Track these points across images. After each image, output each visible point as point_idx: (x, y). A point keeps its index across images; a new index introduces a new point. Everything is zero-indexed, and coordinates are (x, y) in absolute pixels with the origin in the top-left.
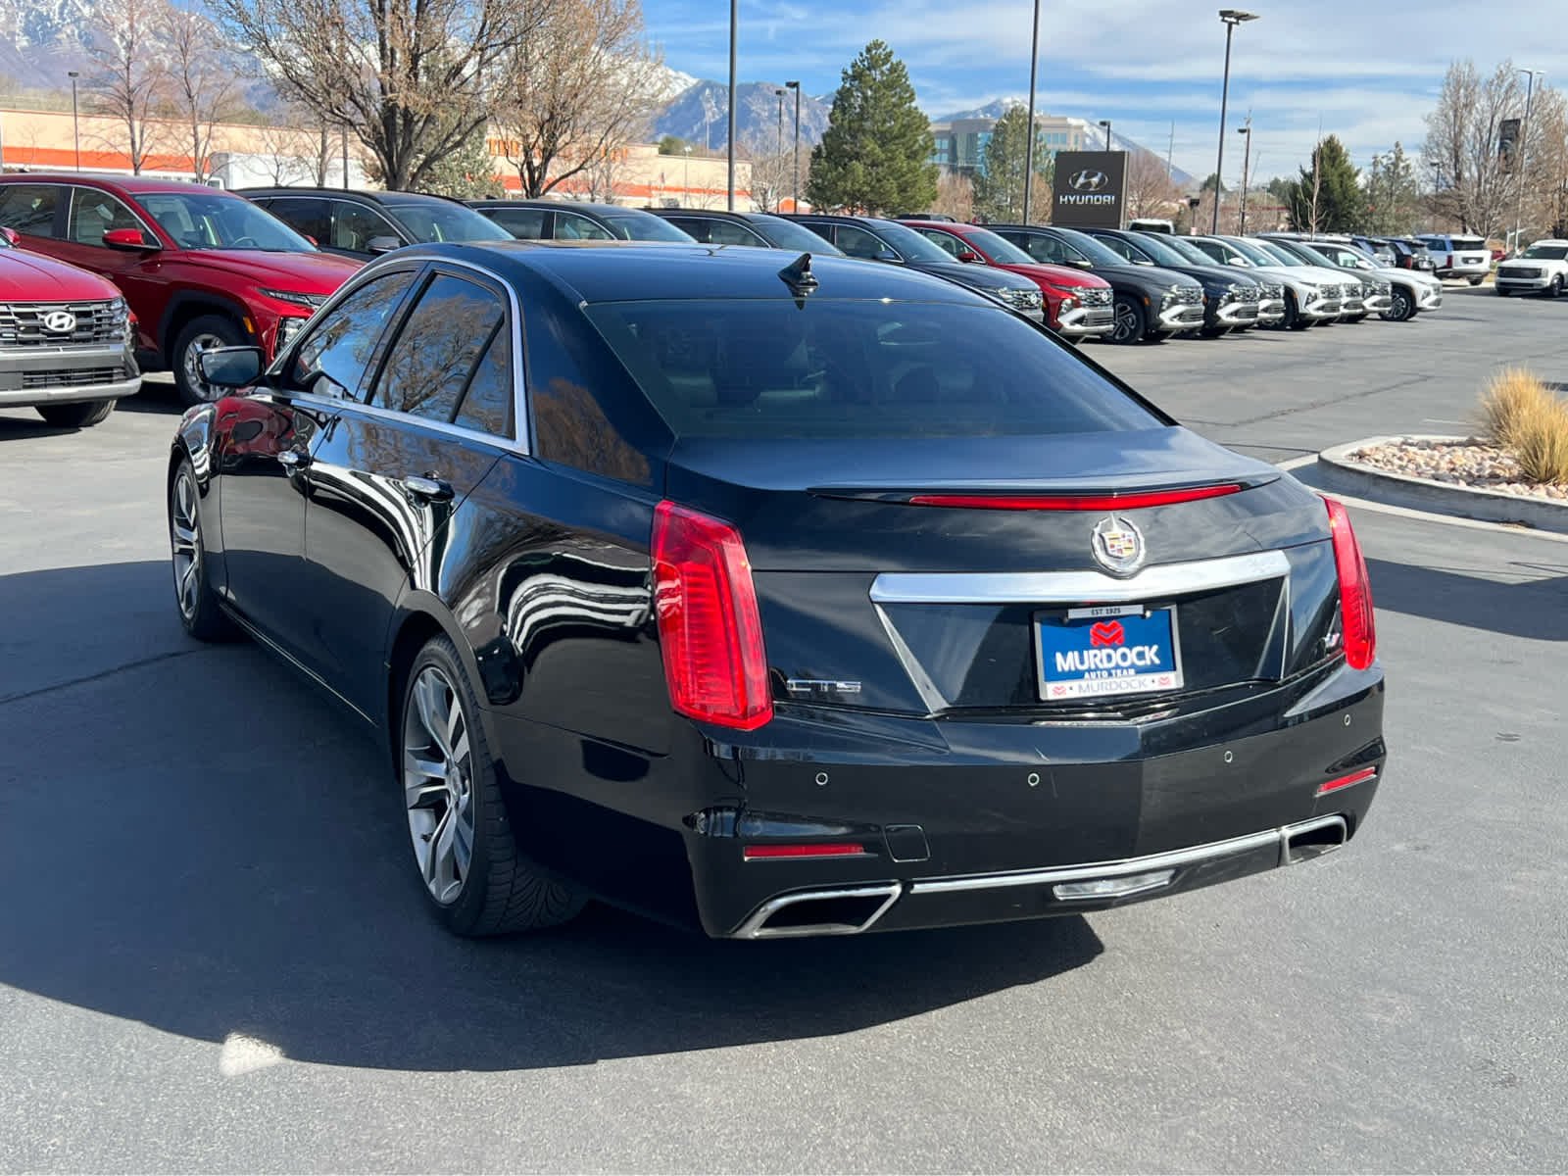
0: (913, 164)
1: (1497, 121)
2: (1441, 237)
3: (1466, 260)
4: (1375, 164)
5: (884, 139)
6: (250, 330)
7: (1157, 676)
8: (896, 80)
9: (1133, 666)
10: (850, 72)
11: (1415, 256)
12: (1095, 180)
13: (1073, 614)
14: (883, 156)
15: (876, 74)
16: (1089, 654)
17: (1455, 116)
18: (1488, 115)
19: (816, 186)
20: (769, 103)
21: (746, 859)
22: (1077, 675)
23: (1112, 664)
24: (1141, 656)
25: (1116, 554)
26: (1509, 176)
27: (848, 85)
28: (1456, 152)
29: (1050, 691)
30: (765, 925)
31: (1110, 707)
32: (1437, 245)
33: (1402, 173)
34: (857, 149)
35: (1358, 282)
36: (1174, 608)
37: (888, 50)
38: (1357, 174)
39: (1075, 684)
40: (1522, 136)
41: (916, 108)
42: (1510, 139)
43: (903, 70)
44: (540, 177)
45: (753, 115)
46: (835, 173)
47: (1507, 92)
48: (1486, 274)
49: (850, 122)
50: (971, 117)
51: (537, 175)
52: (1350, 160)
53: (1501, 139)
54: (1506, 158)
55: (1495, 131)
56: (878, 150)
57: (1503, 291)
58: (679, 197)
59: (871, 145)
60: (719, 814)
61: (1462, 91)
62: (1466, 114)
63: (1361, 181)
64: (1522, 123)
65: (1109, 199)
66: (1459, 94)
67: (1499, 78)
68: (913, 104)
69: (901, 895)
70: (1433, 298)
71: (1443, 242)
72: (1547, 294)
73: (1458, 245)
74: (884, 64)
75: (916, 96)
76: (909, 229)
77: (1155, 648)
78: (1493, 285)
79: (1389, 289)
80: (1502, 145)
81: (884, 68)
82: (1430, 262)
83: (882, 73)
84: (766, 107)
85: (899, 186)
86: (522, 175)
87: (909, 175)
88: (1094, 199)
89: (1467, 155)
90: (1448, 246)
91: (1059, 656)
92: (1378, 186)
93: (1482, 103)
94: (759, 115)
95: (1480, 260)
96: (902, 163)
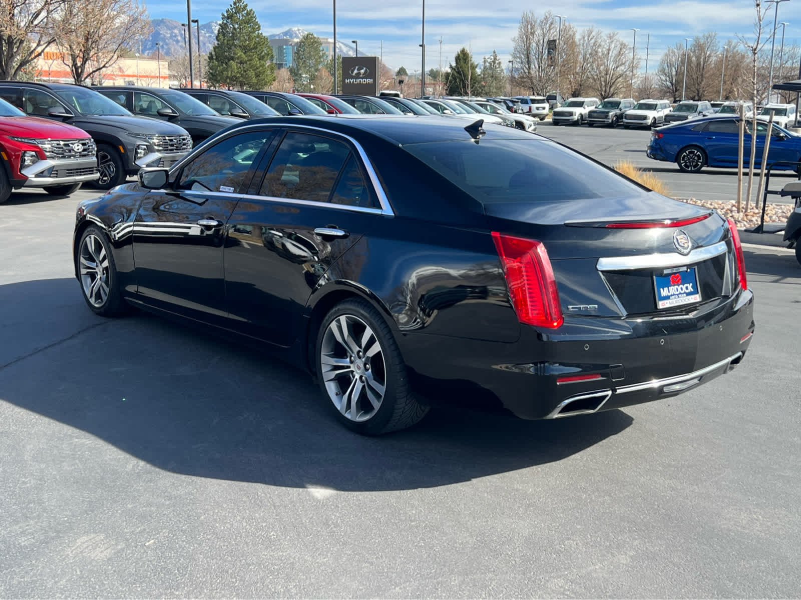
0: (262, 62)
1: (546, 40)
2: (525, 97)
3: (538, 109)
4: (485, 62)
5: (245, 49)
6: (6, 158)
7: (693, 296)
8: (250, 19)
9: (685, 293)
10: (226, 15)
11: (515, 107)
12: (362, 71)
13: (666, 272)
14: (246, 59)
15: (240, 16)
16: (671, 288)
17: (527, 38)
18: (541, 38)
19: (211, 73)
20: (169, 29)
21: (558, 383)
22: (668, 298)
23: (678, 293)
24: (687, 288)
25: (682, 245)
26: (552, 67)
27: (225, 22)
28: (528, 56)
29: (662, 305)
30: (561, 412)
31: (678, 311)
32: (524, 102)
33: (497, 66)
34: (232, 55)
35: (502, 121)
36: (696, 267)
37: (245, 4)
38: (476, 67)
39: (667, 301)
40: (557, 47)
41: (261, 34)
42: (553, 49)
43: (253, 14)
44: (82, 72)
45: (162, 36)
46: (221, 67)
47: (550, 27)
48: (547, 115)
49: (228, 41)
50: (277, 38)
51: (80, 71)
52: (473, 60)
53: (548, 49)
54: (551, 58)
55: (545, 45)
56: (243, 56)
57: (556, 123)
58: (134, 80)
59: (240, 53)
60: (542, 365)
61: (529, 26)
62: (531, 37)
63: (478, 71)
64: (557, 41)
65: (370, 81)
66: (528, 26)
67: (545, 19)
68: (260, 32)
69: (612, 395)
70: (533, 127)
71: (527, 100)
72: (575, 124)
73: (533, 101)
74: (243, 11)
75: (261, 28)
76: (302, 98)
77: (691, 284)
78: (551, 120)
79: (514, 124)
80: (549, 52)
81: (244, 13)
82: (522, 110)
83: (243, 15)
84: (169, 32)
85: (256, 74)
86: (73, 71)
87: (261, 68)
88: (362, 81)
89: (533, 58)
90: (529, 101)
91: (662, 290)
92: (486, 73)
93: (538, 32)
94: (165, 36)
95: (544, 108)
96: (256, 62)
